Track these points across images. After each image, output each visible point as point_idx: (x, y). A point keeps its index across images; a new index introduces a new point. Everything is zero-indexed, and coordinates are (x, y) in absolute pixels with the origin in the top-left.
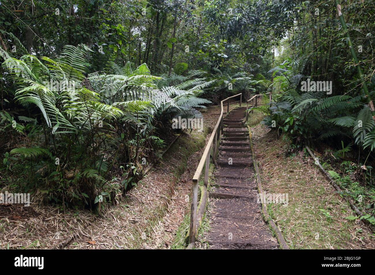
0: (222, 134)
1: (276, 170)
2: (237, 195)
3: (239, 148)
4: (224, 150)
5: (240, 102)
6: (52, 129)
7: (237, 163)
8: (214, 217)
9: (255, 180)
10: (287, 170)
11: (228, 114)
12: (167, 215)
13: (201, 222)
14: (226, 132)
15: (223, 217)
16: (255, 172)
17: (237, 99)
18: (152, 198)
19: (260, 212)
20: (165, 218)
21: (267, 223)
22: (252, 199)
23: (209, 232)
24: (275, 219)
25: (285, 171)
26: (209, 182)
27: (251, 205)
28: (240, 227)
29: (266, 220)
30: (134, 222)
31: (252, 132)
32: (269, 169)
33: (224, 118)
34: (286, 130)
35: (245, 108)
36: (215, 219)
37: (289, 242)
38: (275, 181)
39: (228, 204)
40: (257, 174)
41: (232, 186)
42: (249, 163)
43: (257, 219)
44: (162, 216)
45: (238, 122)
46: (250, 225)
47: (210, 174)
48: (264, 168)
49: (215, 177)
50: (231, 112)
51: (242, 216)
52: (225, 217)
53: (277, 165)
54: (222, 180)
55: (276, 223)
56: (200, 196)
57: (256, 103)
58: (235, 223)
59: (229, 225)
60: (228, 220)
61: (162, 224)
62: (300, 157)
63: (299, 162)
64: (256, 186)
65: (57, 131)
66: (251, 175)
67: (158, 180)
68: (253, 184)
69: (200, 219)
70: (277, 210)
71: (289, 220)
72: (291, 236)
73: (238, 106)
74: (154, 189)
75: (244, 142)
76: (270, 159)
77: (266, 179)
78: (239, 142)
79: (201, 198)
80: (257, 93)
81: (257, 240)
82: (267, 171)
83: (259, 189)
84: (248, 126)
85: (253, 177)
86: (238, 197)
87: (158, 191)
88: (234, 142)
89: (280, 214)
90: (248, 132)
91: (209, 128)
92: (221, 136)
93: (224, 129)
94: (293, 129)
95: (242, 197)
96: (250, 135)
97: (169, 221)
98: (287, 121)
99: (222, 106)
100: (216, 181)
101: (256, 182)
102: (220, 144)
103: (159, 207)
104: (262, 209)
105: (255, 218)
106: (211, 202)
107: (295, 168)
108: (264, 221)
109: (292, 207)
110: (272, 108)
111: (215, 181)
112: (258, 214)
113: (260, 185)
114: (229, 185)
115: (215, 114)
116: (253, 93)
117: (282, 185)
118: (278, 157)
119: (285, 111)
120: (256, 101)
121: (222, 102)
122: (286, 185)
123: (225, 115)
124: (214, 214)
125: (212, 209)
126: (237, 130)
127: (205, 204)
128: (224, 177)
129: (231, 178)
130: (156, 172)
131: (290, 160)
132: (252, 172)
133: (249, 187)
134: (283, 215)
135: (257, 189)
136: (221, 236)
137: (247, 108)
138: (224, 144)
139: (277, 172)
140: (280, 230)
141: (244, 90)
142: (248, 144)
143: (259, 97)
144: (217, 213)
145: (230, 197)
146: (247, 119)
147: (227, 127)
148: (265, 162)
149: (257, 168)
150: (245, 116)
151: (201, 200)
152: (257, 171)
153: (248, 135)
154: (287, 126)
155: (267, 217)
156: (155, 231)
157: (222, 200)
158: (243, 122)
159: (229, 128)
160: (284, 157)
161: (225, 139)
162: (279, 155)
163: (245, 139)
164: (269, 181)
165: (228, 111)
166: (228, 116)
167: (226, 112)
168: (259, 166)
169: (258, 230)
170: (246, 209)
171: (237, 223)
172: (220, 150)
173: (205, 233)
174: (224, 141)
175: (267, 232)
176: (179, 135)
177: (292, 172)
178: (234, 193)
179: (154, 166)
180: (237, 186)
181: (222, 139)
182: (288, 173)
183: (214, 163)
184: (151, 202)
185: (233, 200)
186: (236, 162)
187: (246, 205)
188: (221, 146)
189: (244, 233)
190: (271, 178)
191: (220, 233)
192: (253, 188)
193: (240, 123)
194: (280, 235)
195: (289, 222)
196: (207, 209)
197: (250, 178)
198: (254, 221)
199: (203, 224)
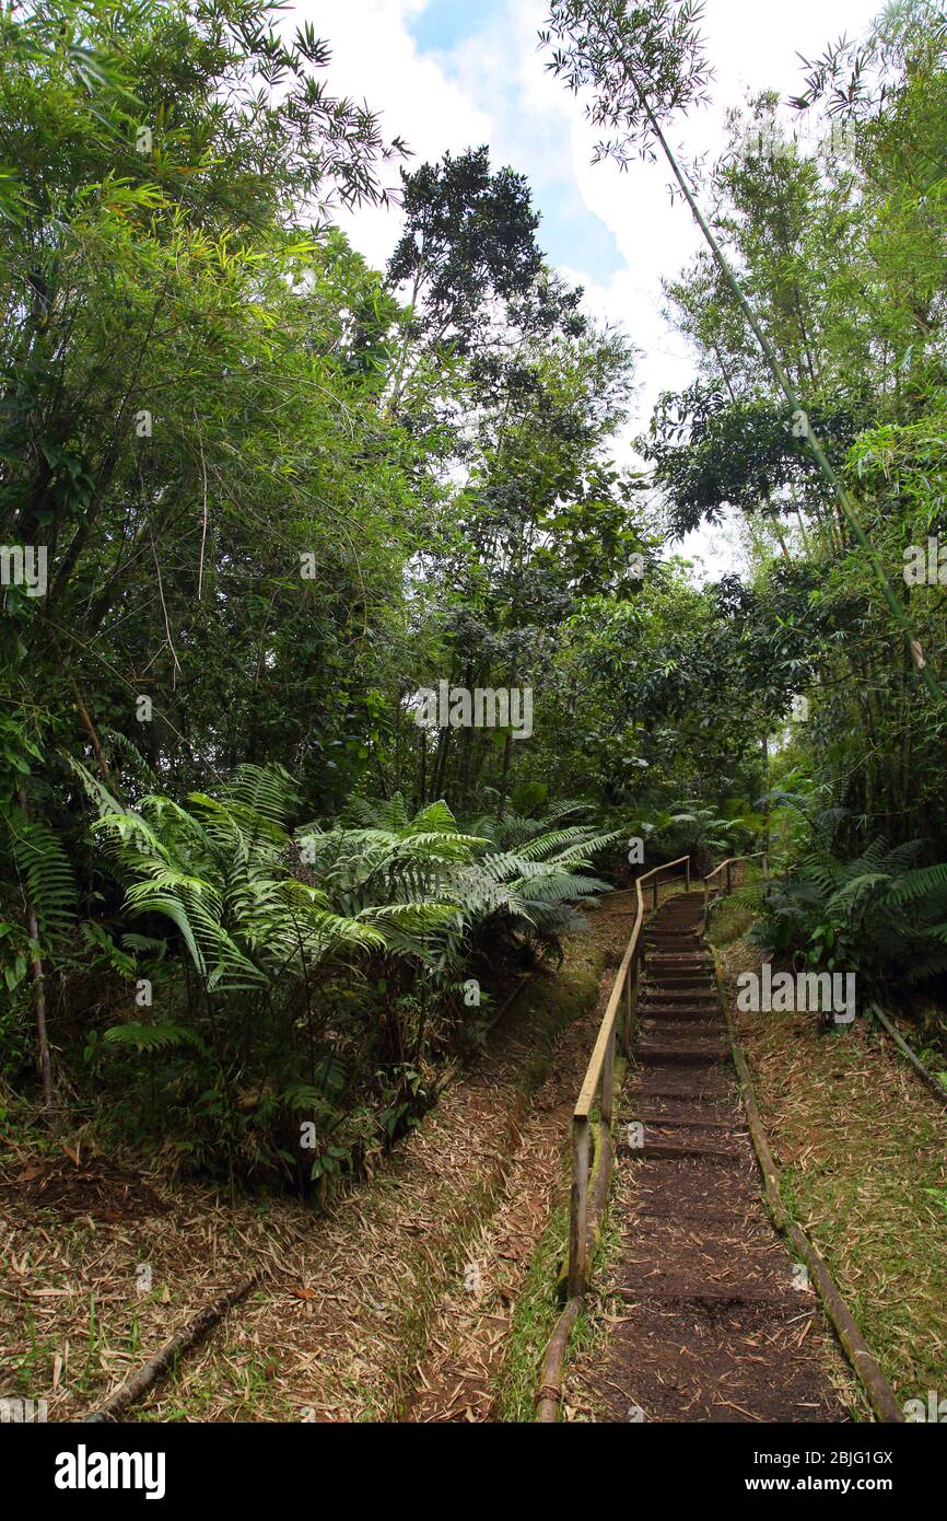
0: (643, 969)
1: (795, 1073)
2: (693, 1148)
3: (691, 1009)
4: (651, 1016)
5: (685, 879)
6: (205, 980)
7: (688, 1054)
8: (632, 1215)
9: (741, 1103)
10: (825, 1071)
11: (655, 912)
12: (504, 1208)
13: (597, 1232)
14: (654, 963)
15: (659, 1216)
16: (738, 1080)
17: (678, 871)
18: (460, 1160)
19: (760, 1200)
20: (499, 1216)
21: (781, 1233)
22: (736, 1159)
23: (622, 1261)
24: (804, 1222)
25: (820, 1075)
26: (614, 1110)
27: (733, 1178)
28: (709, 1247)
29: (779, 1225)
30: (416, 1232)
31: (723, 963)
32: (777, 1069)
33: (647, 925)
34: (816, 960)
35: (699, 897)
36: (637, 1222)
37: (848, 1293)
38: (796, 1104)
39: (671, 1174)
40: (744, 1087)
41: (678, 1121)
42: (722, 1052)
43: (754, 1221)
44: (490, 1211)
45: (685, 934)
46: (735, 1240)
47: (618, 1088)
48: (764, 1067)
49: (631, 1095)
50: (663, 907)
51: (710, 1212)
52: (663, 1215)
53: (799, 1059)
54: (651, 1104)
55: (808, 1235)
56: (592, 1151)
57: (729, 881)
58: (692, 1235)
59: (677, 1239)
60: (673, 1223)
61: (489, 1235)
62: (857, 1034)
63: (855, 1050)
64: (742, 1121)
65: (219, 983)
66: (728, 1087)
67: (476, 1104)
68: (736, 1113)
69: (594, 1224)
70: (807, 1193)
71: (842, 1224)
72: (852, 1274)
73: (680, 889)
74: (467, 1133)
75: (702, 993)
76: (778, 1042)
77: (769, 1100)
78: (689, 993)
79: (596, 1158)
80: (729, 853)
81: (757, 1286)
82: (772, 1076)
83: (753, 1131)
84: (712, 947)
85: (735, 1095)
86: (695, 1155)
87: (476, 1139)
88: (675, 993)
89: (817, 1206)
90: (713, 962)
91: (608, 955)
92: (642, 976)
93: (649, 957)
94: (833, 956)
95: (707, 1154)
96: (718, 972)
97: (509, 1226)
98: (814, 936)
99: (639, 892)
100: (634, 1106)
101: (744, 1109)
102: (640, 999)
103: (480, 1187)
104: (764, 1189)
105: (746, 1218)
106: (622, 1169)
107: (846, 1066)
108: (774, 1227)
109: (848, 1184)
110: (776, 897)
111: (630, 1109)
112: (755, 1207)
113: (753, 1117)
114: (669, 1119)
115: (620, 915)
116: (720, 853)
117: (815, 1116)
118: (798, 1034)
119: (805, 905)
120: (729, 876)
121: (638, 881)
122: (827, 1115)
123: (650, 917)
124: (633, 1206)
125: (627, 1192)
126: (681, 957)
127: (606, 1177)
128: (655, 1096)
129: (675, 1098)
130: (469, 1082)
131: (832, 1043)
132: (731, 1080)
133: (726, 1123)
134: (825, 1210)
135: (746, 1128)
136: (657, 1276)
137: (706, 897)
138: (649, 1000)
139: (797, 1079)
140: (821, 1255)
141: (695, 845)
142: (714, 999)
143: (735, 862)
144: (642, 1204)
145: (676, 1155)
146: (707, 927)
147: (654, 950)
148: (764, 1050)
149: (742, 1067)
150: (700, 919)
151: (595, 1164)
152: (744, 1076)
153: (713, 971)
154: (819, 950)
155: (783, 1216)
156: (471, 1257)
157: (653, 1163)
158: (698, 934)
159: (662, 952)
160: (813, 1036)
161: (651, 985)
162: (800, 1029)
163: (707, 984)
164: (779, 1105)
165: (655, 905)
166: (656, 918)
167: (652, 907)
168: (747, 1062)
169: (760, 1255)
170: (719, 1191)
171: (697, 1235)
172: (639, 1015)
173: (611, 1266)
174: (649, 991)
175: (784, 1260)
176: (527, 975)
177: (839, 1077)
178: (685, 1141)
179: (465, 1067)
180: (692, 1121)
181: (644, 985)
182: (828, 1081)
183: (625, 1054)
184: (458, 1170)
185: (683, 1165)
186: (685, 1050)
187: (719, 1178)
188: (641, 1005)
189: (719, 1266)
190: (785, 1095)
191: (651, 1266)
192: (737, 1128)
193: (690, 937)
194: (823, 1272)
195: (844, 1230)
196: (613, 1192)
197: (726, 1096)
198: (746, 1228)
199: (604, 1240)
